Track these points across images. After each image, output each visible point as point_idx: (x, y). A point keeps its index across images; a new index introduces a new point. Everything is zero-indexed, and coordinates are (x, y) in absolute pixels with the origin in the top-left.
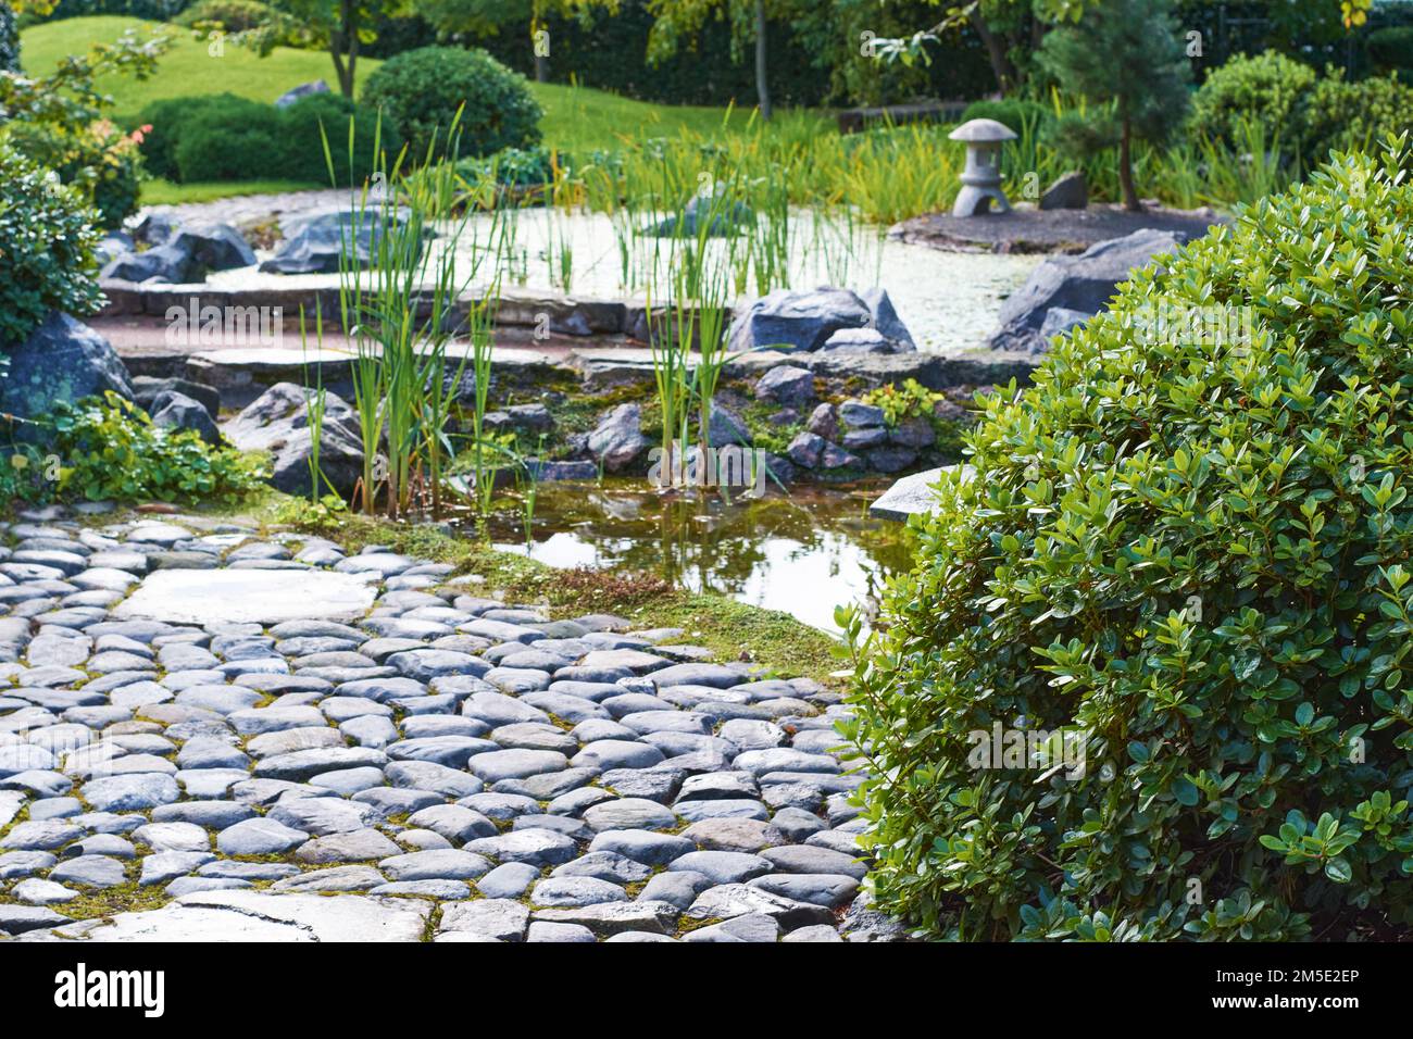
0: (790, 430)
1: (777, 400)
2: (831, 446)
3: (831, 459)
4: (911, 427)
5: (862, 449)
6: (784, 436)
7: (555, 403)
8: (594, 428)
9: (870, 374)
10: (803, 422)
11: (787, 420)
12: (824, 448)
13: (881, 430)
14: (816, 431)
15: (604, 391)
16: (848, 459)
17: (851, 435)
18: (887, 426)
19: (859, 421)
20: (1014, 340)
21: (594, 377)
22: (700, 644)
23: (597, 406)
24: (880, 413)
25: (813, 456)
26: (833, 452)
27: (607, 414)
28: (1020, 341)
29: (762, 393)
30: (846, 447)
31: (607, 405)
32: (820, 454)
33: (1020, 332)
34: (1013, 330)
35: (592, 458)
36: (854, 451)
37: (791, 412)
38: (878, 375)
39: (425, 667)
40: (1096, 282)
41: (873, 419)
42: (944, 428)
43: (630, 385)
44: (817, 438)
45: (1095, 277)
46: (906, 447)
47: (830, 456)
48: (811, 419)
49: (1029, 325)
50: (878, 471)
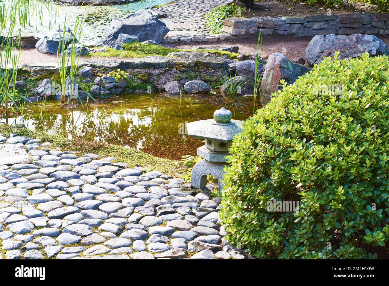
0: (90, 84)
1: (84, 76)
2: (102, 89)
3: (103, 92)
4: (121, 82)
5: (110, 89)
6: (89, 86)
7: (25, 79)
8: (38, 86)
9: (107, 67)
10: (93, 82)
11: (88, 81)
12: (100, 89)
13: (114, 83)
14: (97, 84)
15: (38, 76)
16: (107, 92)
17: (107, 85)
18: (116, 82)
19: (108, 81)
20: (110, 42)
21: (34, 71)
22: (123, 162)
23: (37, 80)
24: (113, 79)
25: (98, 92)
26: (103, 90)
27: (40, 82)
28: (112, 42)
29: (80, 74)
30: (106, 88)
31: (40, 80)
32: (99, 91)
33: (112, 40)
34: (109, 39)
35: (39, 95)
36: (108, 90)
37: (89, 79)
38: (110, 68)
39: (63, 177)
40: (131, 26)
41: (112, 80)
42: (129, 81)
43: (44, 73)
44: (98, 86)
45: (130, 25)
46: (121, 87)
47: (102, 91)
48: (95, 81)
49: (114, 38)
50: (114, 94)
